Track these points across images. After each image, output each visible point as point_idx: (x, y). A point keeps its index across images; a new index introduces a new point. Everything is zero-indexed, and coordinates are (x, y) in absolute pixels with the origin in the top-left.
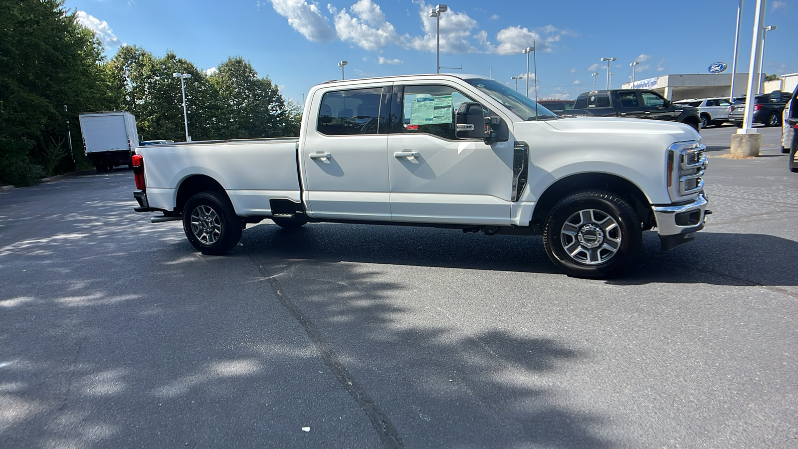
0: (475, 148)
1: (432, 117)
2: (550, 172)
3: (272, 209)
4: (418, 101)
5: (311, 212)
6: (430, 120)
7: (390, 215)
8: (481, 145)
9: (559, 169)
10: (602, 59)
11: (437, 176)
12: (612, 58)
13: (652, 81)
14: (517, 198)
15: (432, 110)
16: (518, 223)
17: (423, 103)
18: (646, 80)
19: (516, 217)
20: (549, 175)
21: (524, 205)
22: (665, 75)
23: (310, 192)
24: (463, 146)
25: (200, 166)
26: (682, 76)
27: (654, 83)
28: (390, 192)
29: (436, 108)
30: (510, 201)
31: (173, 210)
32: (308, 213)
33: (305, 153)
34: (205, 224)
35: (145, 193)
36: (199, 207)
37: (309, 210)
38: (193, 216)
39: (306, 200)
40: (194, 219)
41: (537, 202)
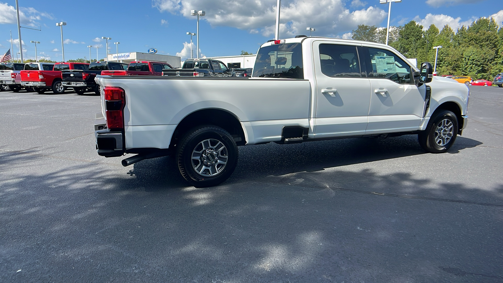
0: (411, 88)
1: (387, 69)
2: (438, 101)
3: (282, 136)
4: (378, 58)
5: (314, 135)
6: (386, 70)
7: (365, 131)
8: (414, 87)
9: (441, 100)
11: (394, 104)
12: (108, 38)
13: (126, 55)
14: (424, 116)
15: (386, 65)
16: (421, 129)
17: (380, 59)
18: (123, 54)
19: (421, 126)
20: (437, 103)
21: (427, 119)
22: (135, 52)
23: (316, 119)
24: (406, 87)
25: (209, 100)
26: (143, 53)
27: (128, 56)
28: (368, 116)
29: (388, 63)
30: (421, 117)
31: (168, 148)
32: (312, 135)
33: (318, 89)
34: (210, 157)
35: (123, 131)
36: (204, 141)
37: (313, 133)
38: (194, 151)
39: (313, 125)
40: (196, 155)
41: (431, 117)
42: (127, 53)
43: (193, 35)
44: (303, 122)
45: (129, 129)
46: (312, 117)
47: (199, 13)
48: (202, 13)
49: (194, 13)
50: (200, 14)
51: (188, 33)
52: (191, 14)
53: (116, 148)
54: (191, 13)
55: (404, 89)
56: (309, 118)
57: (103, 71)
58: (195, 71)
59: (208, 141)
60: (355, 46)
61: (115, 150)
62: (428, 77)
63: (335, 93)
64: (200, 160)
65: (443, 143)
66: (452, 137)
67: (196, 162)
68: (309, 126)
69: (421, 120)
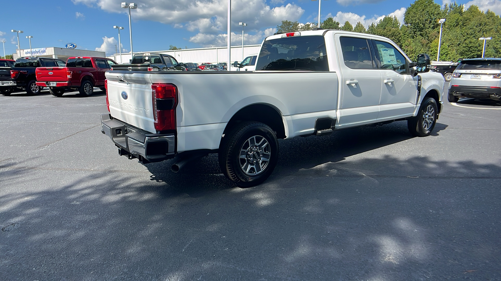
0: (408, 78)
1: (390, 61)
2: (426, 89)
3: (315, 128)
4: (383, 50)
5: (340, 125)
7: (376, 119)
8: (411, 77)
9: (428, 88)
10: (12, 31)
11: (397, 93)
12: (20, 31)
13: (42, 50)
14: (417, 103)
16: (414, 115)
17: (385, 51)
18: (37, 49)
19: (414, 112)
21: (419, 106)
22: (52, 47)
23: (342, 110)
24: (405, 77)
26: (62, 49)
27: (44, 51)
28: (379, 105)
29: (390, 55)
30: (414, 105)
31: (218, 148)
32: (339, 126)
33: (344, 81)
34: (256, 155)
35: (175, 133)
36: (250, 138)
37: (339, 124)
38: (242, 150)
39: (340, 116)
40: (243, 153)
41: (421, 104)
42: (43, 48)
43: (121, 28)
44: (331, 114)
45: (181, 130)
46: (338, 108)
47: (130, 6)
48: (134, 6)
49: (125, 5)
50: (132, 7)
51: (115, 27)
52: (122, 7)
53: (168, 153)
54: (122, 5)
55: (404, 79)
56: (336, 109)
57: (37, 68)
58: (150, 67)
59: (253, 138)
60: (366, 39)
61: (167, 154)
62: (427, 67)
63: (356, 84)
64: (246, 159)
65: (428, 127)
66: (434, 121)
67: (243, 161)
68: (337, 117)
69: (414, 107)
